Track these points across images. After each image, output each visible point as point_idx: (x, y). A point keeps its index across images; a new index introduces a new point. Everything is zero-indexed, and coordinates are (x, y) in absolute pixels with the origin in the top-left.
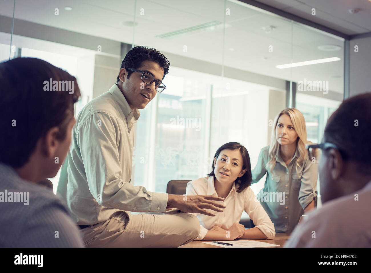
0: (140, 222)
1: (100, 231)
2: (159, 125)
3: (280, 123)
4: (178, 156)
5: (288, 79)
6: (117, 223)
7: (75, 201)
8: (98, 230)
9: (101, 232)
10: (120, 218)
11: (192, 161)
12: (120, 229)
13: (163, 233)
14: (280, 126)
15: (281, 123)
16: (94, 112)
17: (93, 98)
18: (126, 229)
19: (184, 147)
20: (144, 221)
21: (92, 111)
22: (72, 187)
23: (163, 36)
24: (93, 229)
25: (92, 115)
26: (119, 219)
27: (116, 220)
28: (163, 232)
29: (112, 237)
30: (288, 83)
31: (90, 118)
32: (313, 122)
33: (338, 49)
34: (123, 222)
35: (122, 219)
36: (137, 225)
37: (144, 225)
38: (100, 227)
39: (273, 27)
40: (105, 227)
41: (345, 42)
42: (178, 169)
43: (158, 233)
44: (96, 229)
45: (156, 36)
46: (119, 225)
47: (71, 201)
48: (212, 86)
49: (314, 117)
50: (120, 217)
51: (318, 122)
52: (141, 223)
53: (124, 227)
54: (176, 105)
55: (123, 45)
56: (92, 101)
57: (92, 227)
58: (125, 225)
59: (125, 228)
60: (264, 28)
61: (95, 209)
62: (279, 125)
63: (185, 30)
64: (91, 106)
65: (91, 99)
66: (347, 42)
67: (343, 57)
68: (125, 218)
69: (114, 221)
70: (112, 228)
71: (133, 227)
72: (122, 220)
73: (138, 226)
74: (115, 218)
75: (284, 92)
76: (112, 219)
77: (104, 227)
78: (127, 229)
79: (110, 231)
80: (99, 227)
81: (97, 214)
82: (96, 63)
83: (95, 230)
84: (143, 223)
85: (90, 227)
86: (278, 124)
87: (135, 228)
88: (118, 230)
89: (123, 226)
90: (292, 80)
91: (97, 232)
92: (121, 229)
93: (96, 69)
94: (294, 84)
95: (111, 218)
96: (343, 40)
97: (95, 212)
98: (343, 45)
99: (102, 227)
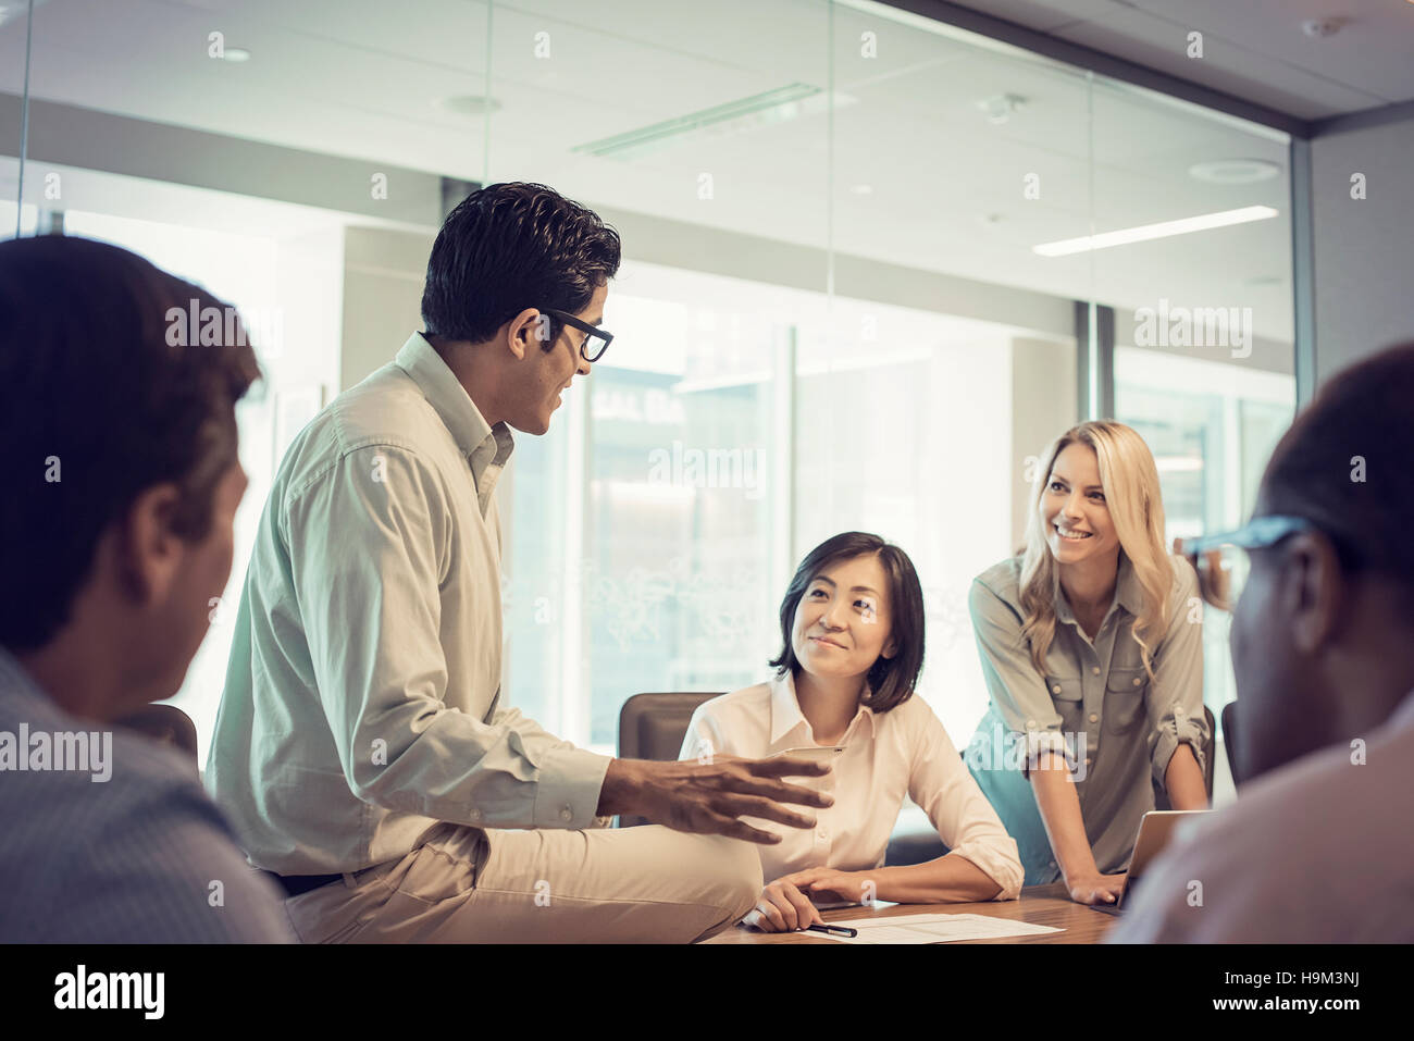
0: (531, 860)
1: (381, 897)
2: (596, 486)
3: (1057, 476)
4: (671, 604)
5: (1082, 296)
6: (443, 865)
7: (282, 785)
8: (371, 895)
9: (384, 902)
10: (457, 846)
11: (726, 621)
12: (454, 885)
13: (623, 899)
14: (1059, 488)
15: (1062, 479)
16: (350, 444)
17: (342, 390)
18: (478, 885)
19: (695, 566)
20: (547, 856)
21: (342, 443)
22: (273, 733)
23: (602, 148)
24: (352, 888)
25: (343, 458)
26: (450, 848)
27: (439, 853)
28: (620, 893)
29: (426, 919)
30: (1081, 308)
31: (332, 468)
32: (1183, 454)
33: (1267, 172)
34: (466, 858)
35: (461, 849)
36: (519, 871)
37: (548, 868)
38: (379, 880)
39: (1015, 99)
40: (398, 883)
41: (1292, 147)
42: (674, 653)
43: (600, 900)
44: (365, 889)
45: (575, 150)
46: (451, 873)
47: (269, 784)
48: (793, 331)
49: (1188, 436)
50: (455, 843)
51: (1204, 456)
52: (534, 860)
53: (470, 879)
54: (662, 409)
55: (448, 185)
56: (339, 402)
57: (350, 881)
58: (474, 873)
59: (474, 884)
60: (983, 105)
61: (361, 815)
62: (1054, 485)
63: (683, 120)
64: (337, 422)
65: (333, 395)
66: (1301, 145)
67: (1286, 203)
68: (474, 844)
69: (434, 859)
70: (425, 884)
71: (506, 878)
72: (461, 852)
73: (523, 872)
74: (437, 847)
75: (1070, 343)
76: (424, 849)
77: (395, 880)
78: (484, 886)
79: (417, 894)
80: (375, 881)
81: (368, 832)
82: (349, 258)
83: (360, 894)
84: (543, 862)
85: (343, 882)
86: (1052, 479)
87: (512, 882)
88: (450, 892)
89: (468, 874)
90: (1095, 297)
91: (370, 901)
92: (460, 888)
93: (350, 281)
94: (1107, 314)
95: (422, 847)
96: (1283, 138)
97: (360, 826)
98: (1284, 158)
99: (387, 881)
